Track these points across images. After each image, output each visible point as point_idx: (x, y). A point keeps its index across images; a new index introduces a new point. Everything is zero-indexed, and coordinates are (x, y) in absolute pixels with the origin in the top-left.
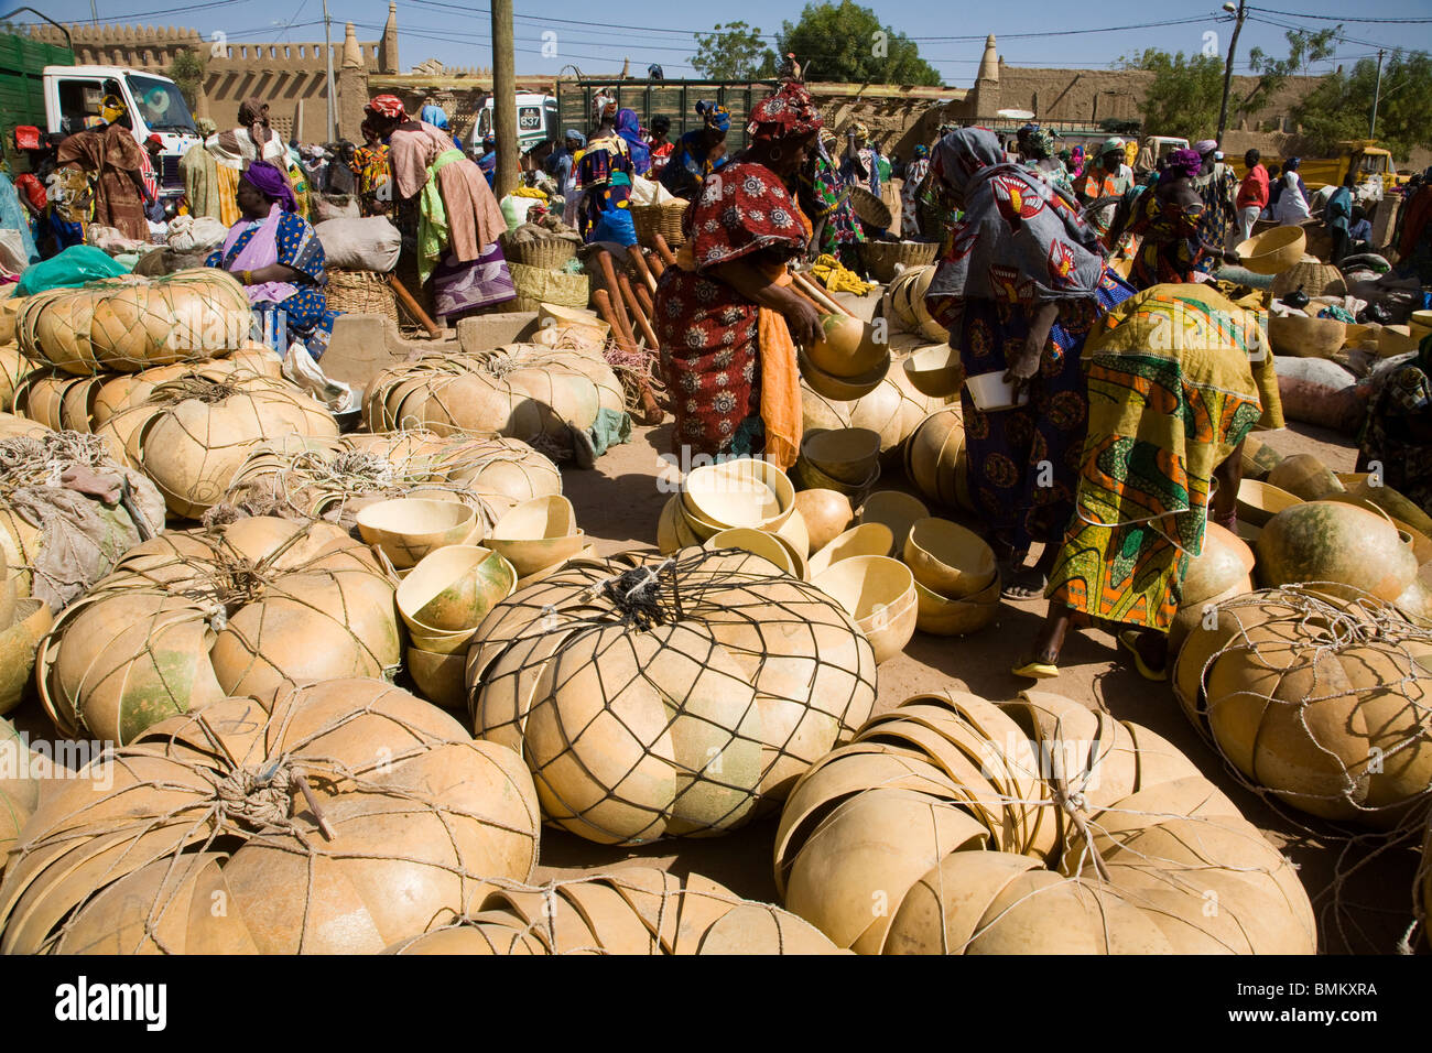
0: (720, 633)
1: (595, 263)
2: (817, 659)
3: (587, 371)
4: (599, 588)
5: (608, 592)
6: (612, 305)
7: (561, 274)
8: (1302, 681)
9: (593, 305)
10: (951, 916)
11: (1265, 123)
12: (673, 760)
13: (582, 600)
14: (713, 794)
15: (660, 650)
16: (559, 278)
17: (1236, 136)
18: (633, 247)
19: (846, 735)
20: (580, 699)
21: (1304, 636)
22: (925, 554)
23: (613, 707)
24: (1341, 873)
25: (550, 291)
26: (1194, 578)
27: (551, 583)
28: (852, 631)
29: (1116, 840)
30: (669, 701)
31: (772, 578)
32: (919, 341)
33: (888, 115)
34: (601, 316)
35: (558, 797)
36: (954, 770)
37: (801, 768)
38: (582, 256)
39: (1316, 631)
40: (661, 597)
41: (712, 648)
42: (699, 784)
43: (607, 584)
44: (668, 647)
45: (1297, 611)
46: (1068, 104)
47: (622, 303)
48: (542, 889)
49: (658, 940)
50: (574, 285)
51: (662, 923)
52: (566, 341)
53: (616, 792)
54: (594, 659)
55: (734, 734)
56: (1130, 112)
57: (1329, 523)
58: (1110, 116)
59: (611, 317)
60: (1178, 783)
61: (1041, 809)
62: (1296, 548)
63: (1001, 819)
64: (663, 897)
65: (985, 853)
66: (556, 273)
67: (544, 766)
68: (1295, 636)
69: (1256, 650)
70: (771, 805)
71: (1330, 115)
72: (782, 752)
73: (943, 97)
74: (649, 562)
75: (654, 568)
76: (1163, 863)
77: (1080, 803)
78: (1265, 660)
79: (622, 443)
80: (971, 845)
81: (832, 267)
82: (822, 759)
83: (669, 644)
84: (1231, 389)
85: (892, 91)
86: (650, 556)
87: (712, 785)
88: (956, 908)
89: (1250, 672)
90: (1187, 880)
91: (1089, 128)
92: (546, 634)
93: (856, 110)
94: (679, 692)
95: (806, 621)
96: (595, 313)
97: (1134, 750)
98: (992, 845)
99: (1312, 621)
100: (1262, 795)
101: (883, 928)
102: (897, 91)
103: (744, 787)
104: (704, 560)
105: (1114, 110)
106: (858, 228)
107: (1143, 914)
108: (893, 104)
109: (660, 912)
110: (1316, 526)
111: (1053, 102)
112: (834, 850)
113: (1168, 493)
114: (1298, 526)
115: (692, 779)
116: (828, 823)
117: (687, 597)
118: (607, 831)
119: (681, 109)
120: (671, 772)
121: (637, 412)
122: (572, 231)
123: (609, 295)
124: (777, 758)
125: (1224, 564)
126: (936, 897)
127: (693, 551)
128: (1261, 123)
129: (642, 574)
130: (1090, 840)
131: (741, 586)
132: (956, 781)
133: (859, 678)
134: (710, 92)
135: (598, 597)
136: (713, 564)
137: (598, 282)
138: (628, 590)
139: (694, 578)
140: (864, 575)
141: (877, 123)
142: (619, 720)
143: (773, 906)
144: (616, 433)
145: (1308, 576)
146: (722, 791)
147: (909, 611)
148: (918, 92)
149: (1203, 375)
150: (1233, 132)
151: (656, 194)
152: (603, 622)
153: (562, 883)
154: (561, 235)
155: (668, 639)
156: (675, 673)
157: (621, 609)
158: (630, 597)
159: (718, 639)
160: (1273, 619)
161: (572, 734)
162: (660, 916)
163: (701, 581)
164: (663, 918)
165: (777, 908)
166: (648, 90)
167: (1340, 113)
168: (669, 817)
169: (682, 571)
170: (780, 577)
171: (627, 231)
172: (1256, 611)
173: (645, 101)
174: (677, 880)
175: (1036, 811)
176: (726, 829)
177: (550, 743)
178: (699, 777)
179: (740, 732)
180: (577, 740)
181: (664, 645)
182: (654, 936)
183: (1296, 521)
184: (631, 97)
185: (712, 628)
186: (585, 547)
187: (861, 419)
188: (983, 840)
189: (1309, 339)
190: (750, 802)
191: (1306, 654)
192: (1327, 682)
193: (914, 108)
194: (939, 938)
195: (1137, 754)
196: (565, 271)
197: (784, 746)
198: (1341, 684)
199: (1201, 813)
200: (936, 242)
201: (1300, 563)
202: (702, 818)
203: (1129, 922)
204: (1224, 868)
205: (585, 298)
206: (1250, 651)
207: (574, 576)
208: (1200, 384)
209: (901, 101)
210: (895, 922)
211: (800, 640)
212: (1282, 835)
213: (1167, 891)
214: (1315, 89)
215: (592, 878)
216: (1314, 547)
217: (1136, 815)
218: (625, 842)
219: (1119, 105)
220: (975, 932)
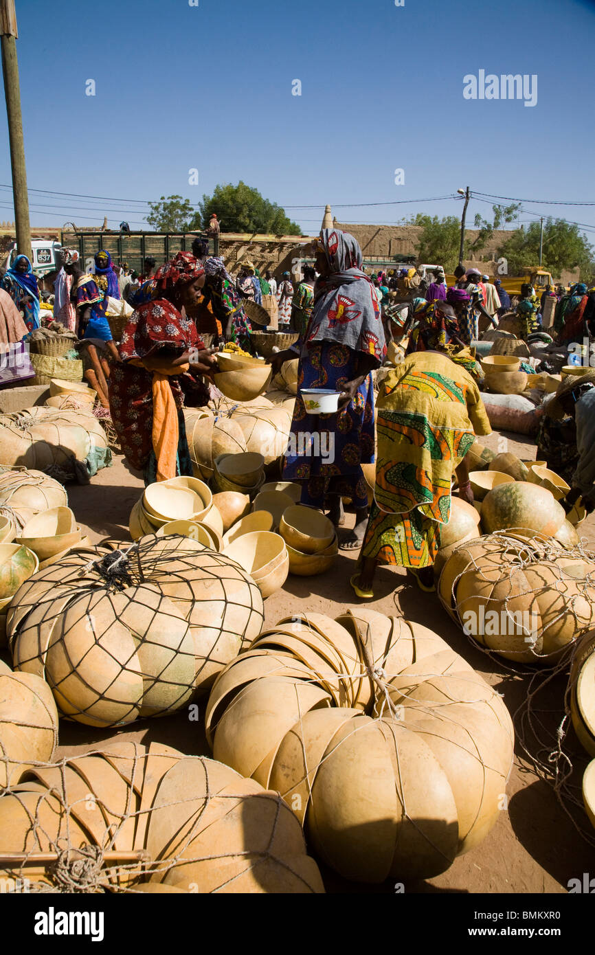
0: (166, 589)
1: (85, 351)
2: (225, 600)
3: (81, 423)
4: (90, 566)
5: (96, 567)
6: (98, 379)
7: (65, 360)
8: (504, 588)
9: (85, 379)
10: (308, 750)
11: (484, 257)
12: (141, 671)
13: (79, 575)
14: (167, 689)
15: (129, 604)
16: (63, 362)
17: (469, 264)
18: (110, 341)
19: (247, 645)
20: (80, 639)
21: (505, 561)
22: (292, 528)
23: (100, 642)
24: (530, 694)
25: (57, 371)
26: (448, 530)
27: (59, 565)
28: (247, 581)
29: (402, 693)
30: (136, 635)
31: (198, 551)
32: (286, 395)
33: (269, 252)
34: (91, 386)
35: (69, 701)
36: (309, 661)
37: (219, 668)
38: (77, 348)
39: (512, 557)
40: (130, 568)
41: (161, 599)
42: (157, 685)
43: (95, 564)
44: (134, 601)
45: (502, 547)
46: (375, 246)
47: (104, 378)
48: (58, 764)
49: (132, 788)
50: (73, 366)
51: (134, 777)
52: (69, 403)
53: (106, 695)
54: (87, 613)
55: (177, 652)
56: (409, 250)
57: (518, 494)
58: (399, 253)
59: (97, 387)
60: (437, 656)
61: (361, 679)
62: (502, 510)
63: (338, 687)
64: (135, 760)
65: (330, 709)
66: (61, 359)
67: (59, 683)
68: (501, 561)
69: (480, 571)
70: (202, 693)
71: (519, 252)
72: (207, 659)
73: (301, 242)
74: (122, 547)
75: (124, 551)
76: (429, 703)
77: (380, 674)
78: (485, 577)
79: (107, 466)
80: (321, 705)
81: (235, 350)
82: (232, 661)
83: (135, 599)
84: (457, 428)
85: (271, 238)
86: (123, 543)
87: (166, 684)
88: (311, 745)
89: (479, 584)
90: (442, 712)
91: (387, 260)
92: (56, 599)
93: (250, 249)
94: (141, 628)
95: (218, 578)
96: (87, 384)
97: (412, 638)
98: (334, 704)
99: (511, 552)
100: (488, 653)
101: (270, 761)
102: (274, 238)
103: (186, 683)
104: (156, 543)
105: (401, 249)
106: (248, 326)
107: (416, 735)
108: (272, 246)
109: (133, 770)
110: (511, 496)
111: (366, 244)
112: (239, 718)
113: (419, 493)
114: (501, 497)
115: (153, 682)
116: (235, 701)
117: (145, 568)
118: (101, 719)
119: (141, 250)
120: (140, 679)
121: (116, 446)
122: (70, 332)
123: (96, 373)
124: (205, 664)
125: (463, 521)
126: (300, 740)
127: (150, 537)
128: (483, 257)
129: (117, 555)
130: (387, 696)
131: (178, 558)
132: (311, 668)
133: (252, 609)
134: (160, 239)
135: (89, 572)
136: (162, 545)
137: (88, 365)
138: (108, 566)
139: (151, 555)
140: (256, 543)
141: (263, 257)
142: (104, 650)
143: (203, 757)
144: (103, 460)
145: (509, 525)
146: (172, 687)
147: (284, 563)
148: (286, 238)
149: (441, 422)
150: (468, 262)
151: (123, 308)
152: (94, 588)
153: (70, 759)
154: (64, 335)
155: (134, 596)
156: (138, 617)
157: (105, 578)
158: (110, 570)
159: (165, 593)
160: (489, 552)
161: (75, 663)
162: (133, 772)
163: (154, 557)
164: (134, 774)
165: (206, 758)
166: (120, 238)
167: (524, 252)
168: (140, 707)
169: (143, 551)
170: (202, 551)
171: (106, 331)
172: (480, 548)
173: (118, 245)
174: (144, 747)
175: (359, 680)
176: (177, 710)
177: (62, 668)
178: (157, 680)
179: (181, 650)
180: (79, 665)
181: (131, 600)
182: (129, 785)
183: (501, 494)
184: (109, 243)
185: (161, 586)
186: (82, 538)
187: (253, 446)
188: (328, 701)
189: (508, 385)
190: (190, 692)
191: (507, 572)
192: (518, 587)
193: (285, 248)
194: (303, 764)
195: (414, 640)
196: (67, 358)
197: (208, 656)
198: (525, 587)
199: (449, 671)
200: (297, 333)
201: (504, 517)
202: (161, 705)
203: (409, 741)
204: (461, 702)
205: (81, 375)
206: (477, 572)
207: (74, 559)
208: (440, 427)
209: (276, 244)
210: (277, 757)
211: (215, 590)
212: (500, 675)
213: (430, 720)
214: (510, 238)
215: (89, 754)
216: (510, 508)
217: (414, 677)
218: (114, 725)
219: (404, 246)
220: (323, 758)
